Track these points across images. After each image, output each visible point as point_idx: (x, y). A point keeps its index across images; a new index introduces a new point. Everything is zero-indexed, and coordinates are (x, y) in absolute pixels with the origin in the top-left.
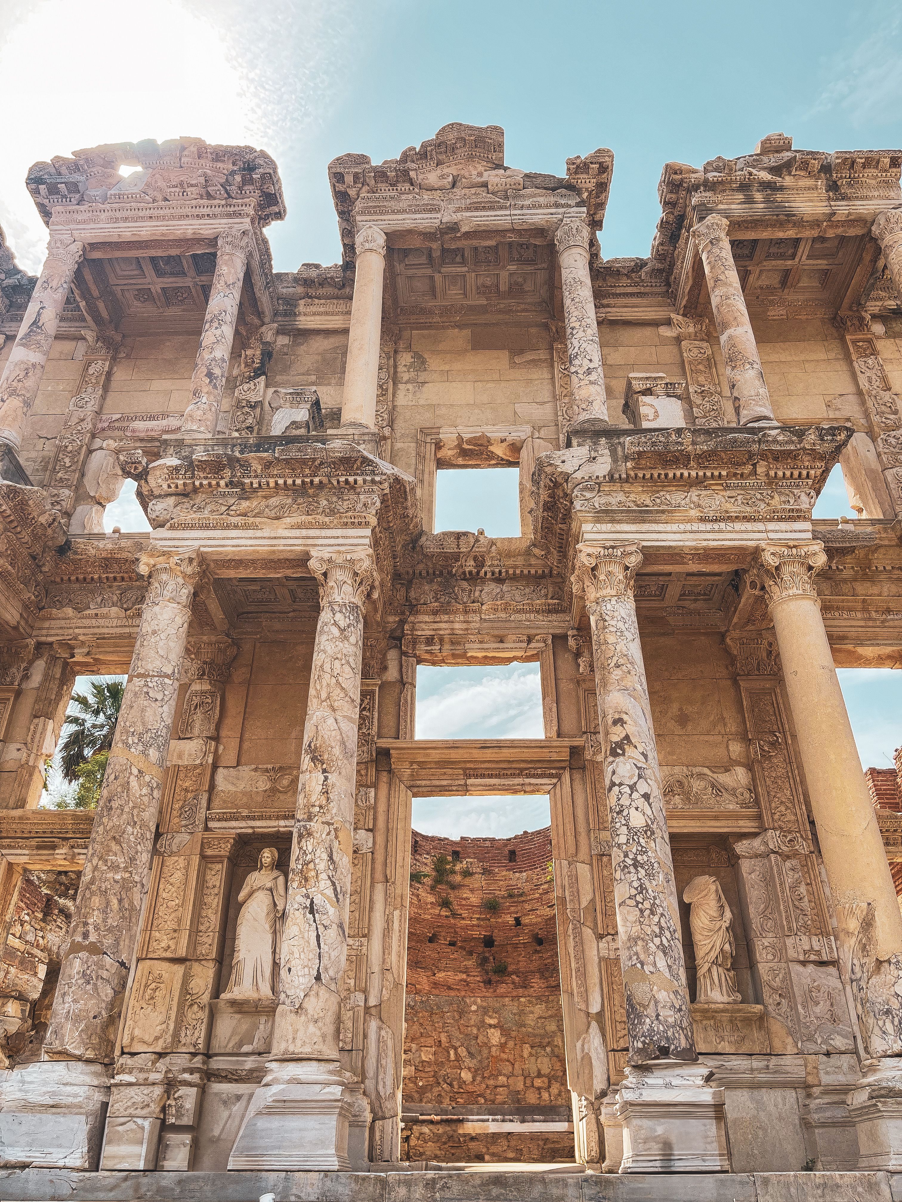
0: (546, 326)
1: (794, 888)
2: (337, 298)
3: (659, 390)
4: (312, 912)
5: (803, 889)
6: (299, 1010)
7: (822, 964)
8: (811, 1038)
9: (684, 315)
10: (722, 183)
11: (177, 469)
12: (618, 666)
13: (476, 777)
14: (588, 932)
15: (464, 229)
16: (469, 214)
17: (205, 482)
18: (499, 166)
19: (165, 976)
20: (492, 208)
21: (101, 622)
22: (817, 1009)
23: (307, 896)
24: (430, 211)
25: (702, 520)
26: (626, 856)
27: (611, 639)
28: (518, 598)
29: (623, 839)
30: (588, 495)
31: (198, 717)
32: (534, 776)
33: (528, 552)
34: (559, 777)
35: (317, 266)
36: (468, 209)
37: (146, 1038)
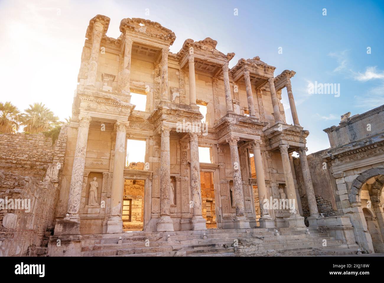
0: (212, 78)
1: (246, 189)
2: (174, 60)
3: (237, 103)
4: (198, 194)
5: (247, 190)
6: (198, 209)
7: (248, 200)
8: (247, 211)
9: (235, 82)
10: (250, 65)
11: (168, 110)
12: (236, 158)
13: (203, 169)
14: (220, 195)
15: (208, 61)
16: (210, 58)
17: (173, 113)
18: (214, 48)
19: (157, 200)
20: (214, 58)
21: (135, 130)
22: (248, 207)
23: (197, 192)
24: (203, 56)
25: (247, 134)
26: (238, 187)
27: (235, 153)
28: (209, 136)
29: (237, 185)
30: (232, 126)
31: (156, 153)
32: (212, 169)
33: (212, 129)
34: (215, 170)
35: (172, 53)
36: (210, 57)
37: (156, 211)
